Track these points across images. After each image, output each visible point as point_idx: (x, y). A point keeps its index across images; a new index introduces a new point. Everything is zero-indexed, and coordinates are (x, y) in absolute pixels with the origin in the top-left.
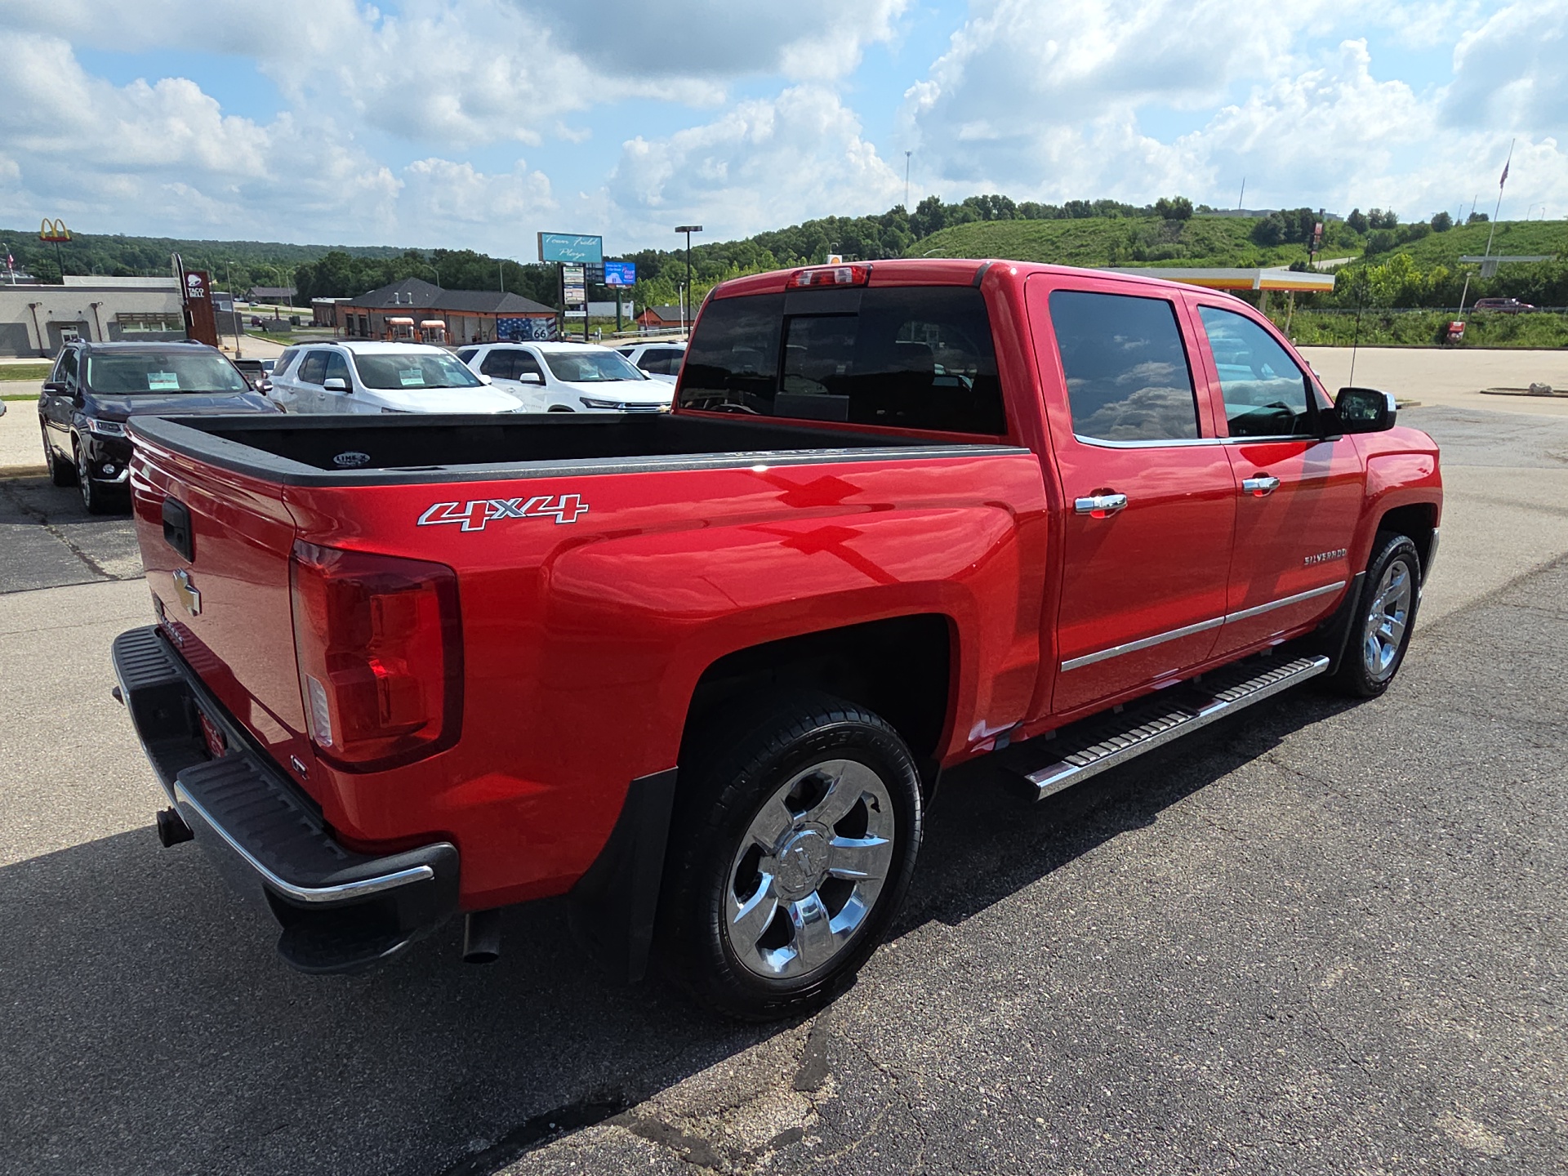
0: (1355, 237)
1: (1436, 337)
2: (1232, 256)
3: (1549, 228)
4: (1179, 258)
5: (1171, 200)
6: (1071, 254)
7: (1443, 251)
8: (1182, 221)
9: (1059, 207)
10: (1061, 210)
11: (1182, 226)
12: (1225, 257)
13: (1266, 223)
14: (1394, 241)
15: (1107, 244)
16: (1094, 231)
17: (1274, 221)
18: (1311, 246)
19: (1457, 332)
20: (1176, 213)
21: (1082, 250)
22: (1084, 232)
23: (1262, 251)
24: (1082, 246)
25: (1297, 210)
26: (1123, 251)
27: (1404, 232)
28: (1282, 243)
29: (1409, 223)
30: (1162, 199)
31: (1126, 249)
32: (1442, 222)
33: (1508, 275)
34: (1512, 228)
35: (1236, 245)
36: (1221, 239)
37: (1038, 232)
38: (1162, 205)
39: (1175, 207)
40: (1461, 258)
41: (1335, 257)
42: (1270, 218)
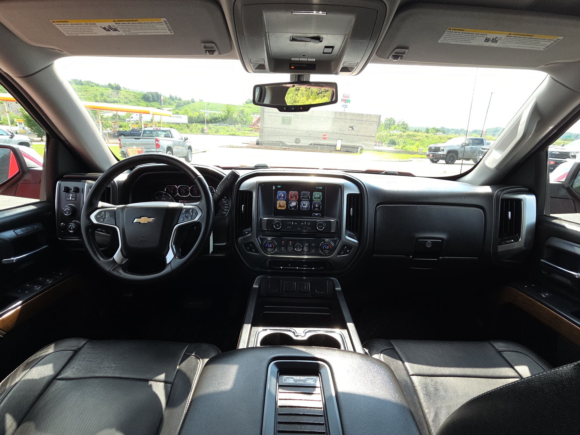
0: (172, 102)
1: (201, 131)
4: (120, 102)
5: (113, 83)
7: (195, 108)
8: (118, 91)
11: (118, 92)
12: (135, 104)
13: (146, 95)
14: (182, 104)
15: (92, 96)
16: (86, 90)
17: (148, 94)
18: (161, 103)
19: (206, 130)
20: (116, 88)
22: (82, 90)
23: (147, 104)
25: (154, 92)
26: (99, 99)
27: (185, 102)
28: (151, 101)
29: (185, 100)
30: (110, 83)
31: (100, 98)
32: (193, 100)
33: (213, 115)
34: (210, 104)
35: (138, 101)
36: (133, 98)
38: (110, 85)
39: (115, 86)
40: (200, 111)
41: (168, 107)
42: (146, 93)
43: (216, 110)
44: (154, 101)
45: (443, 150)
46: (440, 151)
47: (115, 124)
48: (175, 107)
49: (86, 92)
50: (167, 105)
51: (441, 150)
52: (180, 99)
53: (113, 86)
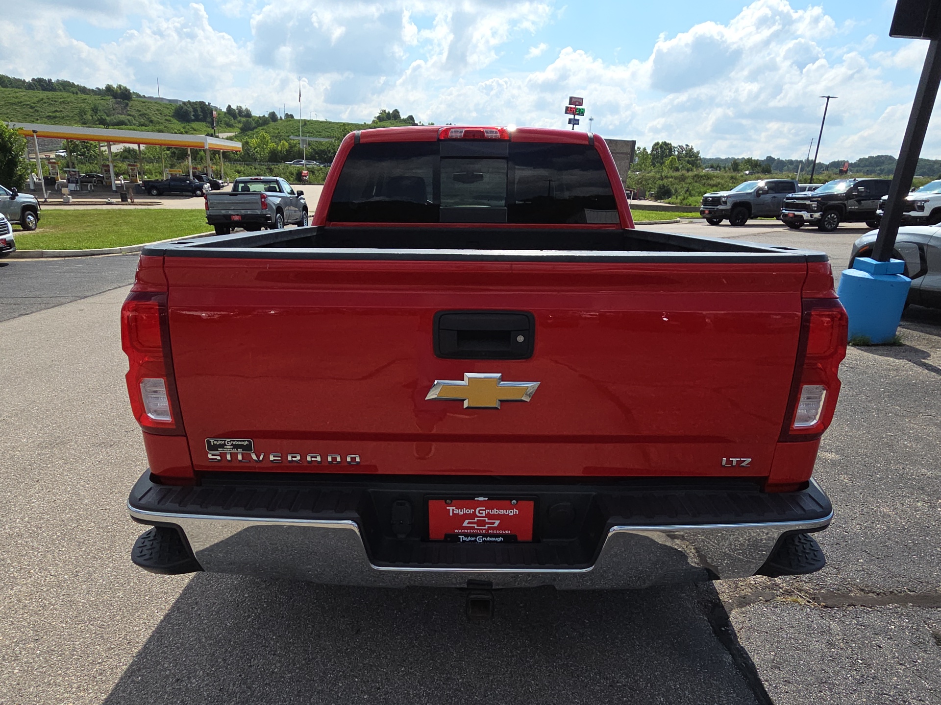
0: (233, 121)
1: (296, 179)
2: (165, 127)
3: (322, 124)
4: (131, 125)
5: (115, 86)
6: (49, 116)
7: (279, 133)
8: (127, 101)
9: (27, 81)
10: (29, 84)
11: (127, 104)
12: (161, 127)
13: (181, 108)
14: (254, 125)
15: (76, 111)
16: (63, 102)
17: (185, 107)
18: (213, 124)
19: (306, 176)
20: (122, 96)
21: (58, 114)
22: (55, 101)
23: (183, 125)
24: (56, 111)
25: (197, 102)
26: (91, 118)
27: (258, 121)
28: (194, 121)
29: (258, 116)
30: (108, 85)
31: (92, 116)
32: (273, 116)
33: (317, 147)
34: (307, 123)
35: (166, 120)
36: (155, 115)
37: (17, 98)
38: (109, 89)
39: (119, 91)
40: (290, 137)
41: (225, 132)
42: (182, 105)
43: (320, 135)
44: (197, 119)
45: (725, 203)
46: (721, 205)
47: (133, 167)
48: (239, 130)
49: (63, 105)
50: (222, 128)
51: (722, 203)
52: (248, 114)
53: (117, 90)
